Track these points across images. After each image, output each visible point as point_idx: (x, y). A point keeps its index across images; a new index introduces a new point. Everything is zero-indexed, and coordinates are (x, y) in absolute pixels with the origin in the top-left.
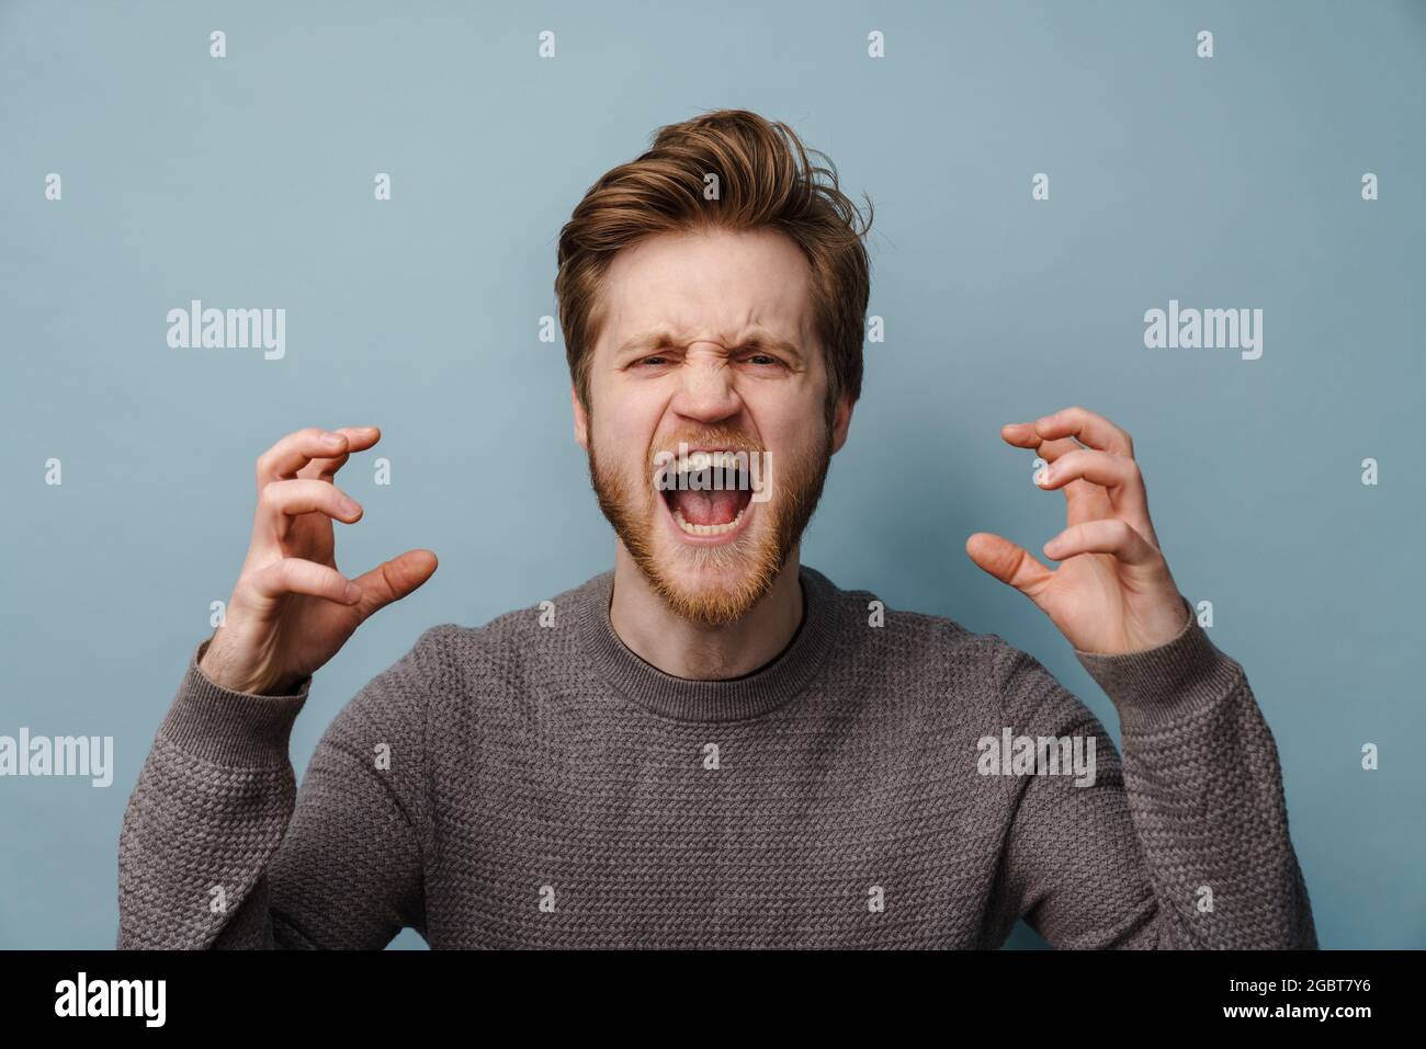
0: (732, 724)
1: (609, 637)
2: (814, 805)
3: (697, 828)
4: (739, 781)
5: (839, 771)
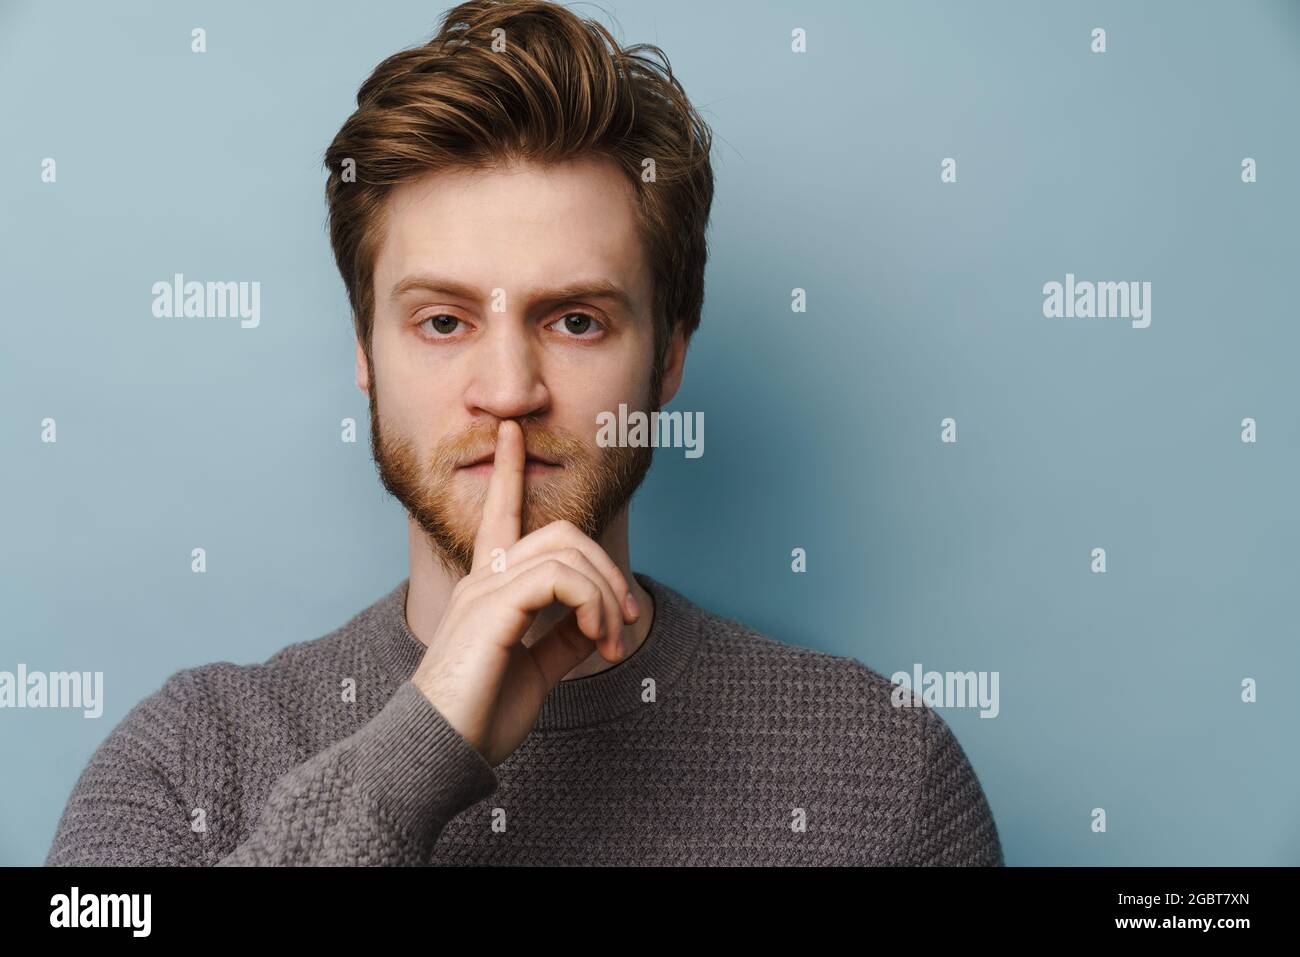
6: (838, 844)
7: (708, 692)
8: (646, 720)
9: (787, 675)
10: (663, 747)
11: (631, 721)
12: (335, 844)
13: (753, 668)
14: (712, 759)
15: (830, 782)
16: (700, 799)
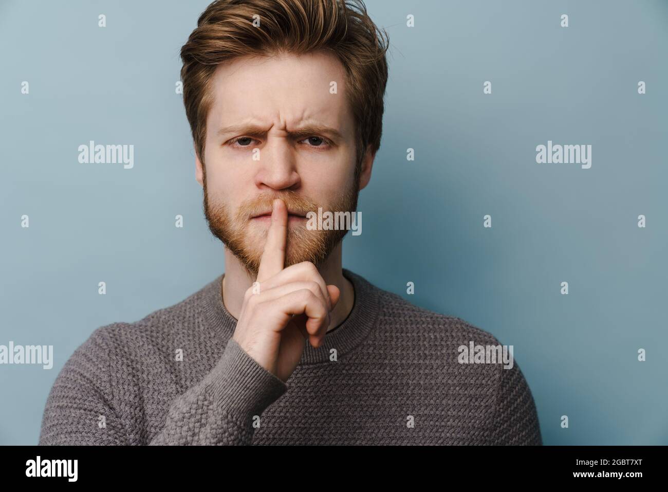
0: (311, 366)
1: (225, 315)
2: (370, 420)
3: (292, 435)
4: (319, 404)
5: (388, 399)
6: (457, 421)
7: (385, 341)
8: (354, 357)
9: (425, 331)
10: (363, 371)
11: (346, 358)
12: (205, 437)
13: (407, 326)
14: (389, 377)
15: (452, 388)
16: (384, 400)
